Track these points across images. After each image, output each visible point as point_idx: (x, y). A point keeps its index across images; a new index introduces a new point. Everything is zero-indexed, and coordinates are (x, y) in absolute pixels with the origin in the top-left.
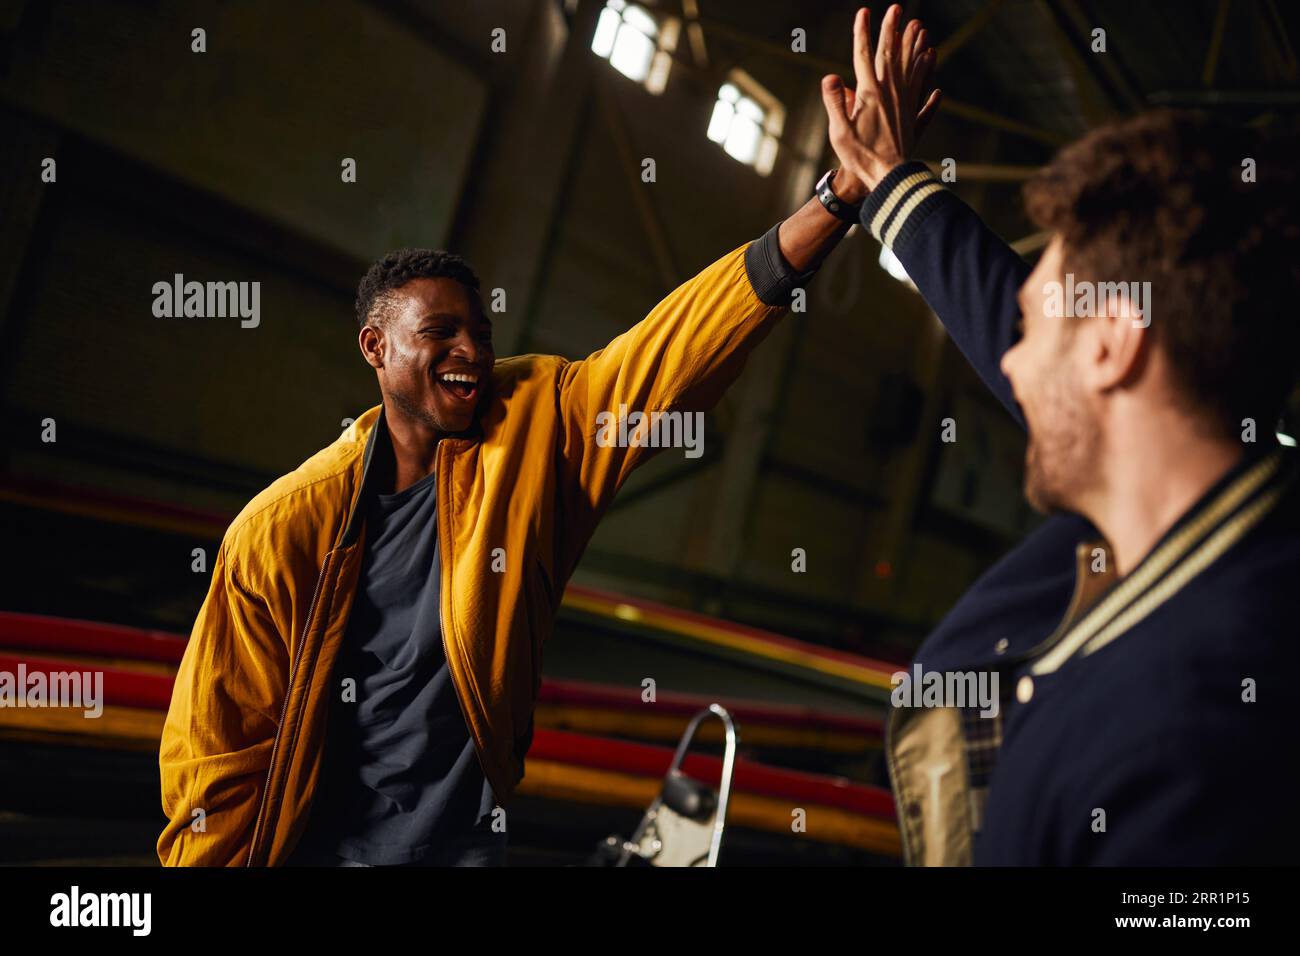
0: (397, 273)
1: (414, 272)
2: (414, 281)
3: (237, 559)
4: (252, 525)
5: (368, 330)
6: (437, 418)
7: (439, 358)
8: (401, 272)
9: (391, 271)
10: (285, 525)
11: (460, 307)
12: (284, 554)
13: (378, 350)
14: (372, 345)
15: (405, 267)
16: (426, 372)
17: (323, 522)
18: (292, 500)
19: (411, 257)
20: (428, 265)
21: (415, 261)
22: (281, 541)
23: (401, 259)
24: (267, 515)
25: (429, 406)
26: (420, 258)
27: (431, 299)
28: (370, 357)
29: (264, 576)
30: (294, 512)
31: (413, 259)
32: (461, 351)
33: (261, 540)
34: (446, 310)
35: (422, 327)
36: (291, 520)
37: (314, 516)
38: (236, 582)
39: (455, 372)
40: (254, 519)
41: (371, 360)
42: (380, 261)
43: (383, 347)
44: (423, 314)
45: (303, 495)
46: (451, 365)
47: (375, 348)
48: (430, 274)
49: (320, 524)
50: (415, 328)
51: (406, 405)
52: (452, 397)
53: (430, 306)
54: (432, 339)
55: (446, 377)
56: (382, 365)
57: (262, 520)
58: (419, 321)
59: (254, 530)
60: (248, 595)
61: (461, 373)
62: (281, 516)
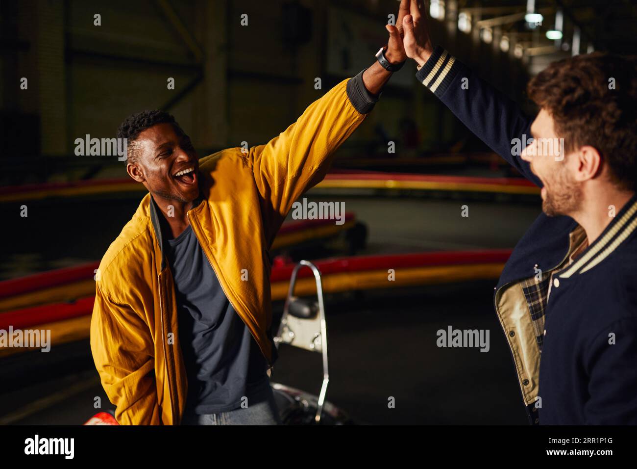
0: (132, 132)
1: (140, 128)
2: (142, 133)
3: (108, 290)
4: (109, 272)
5: (130, 166)
6: (182, 198)
7: (171, 166)
8: (133, 130)
9: (129, 132)
10: (126, 267)
11: (171, 137)
12: (131, 281)
13: (139, 173)
14: (135, 171)
15: (135, 128)
16: (168, 177)
17: (143, 259)
18: (124, 253)
19: (135, 121)
20: (146, 122)
21: (138, 122)
22: (126, 275)
23: (130, 123)
24: (114, 264)
25: (175, 192)
26: (140, 120)
27: (155, 139)
28: (137, 178)
29: (124, 295)
30: (128, 259)
31: (136, 121)
32: (181, 159)
33: (117, 278)
34: (164, 141)
35: (157, 154)
36: (128, 263)
37: (138, 257)
38: (111, 301)
39: (182, 170)
40: (109, 269)
41: (138, 179)
42: (120, 128)
43: (141, 170)
44: (154, 148)
45: (129, 249)
46: (179, 168)
47: (137, 173)
48: (149, 126)
49: (142, 260)
50: (153, 156)
51: (164, 195)
52: (185, 185)
53: (156, 142)
54: (164, 158)
55: (179, 174)
56: (144, 180)
57: (113, 267)
58: (154, 152)
59: (111, 274)
60: (120, 305)
61: (185, 169)
62: (122, 262)
